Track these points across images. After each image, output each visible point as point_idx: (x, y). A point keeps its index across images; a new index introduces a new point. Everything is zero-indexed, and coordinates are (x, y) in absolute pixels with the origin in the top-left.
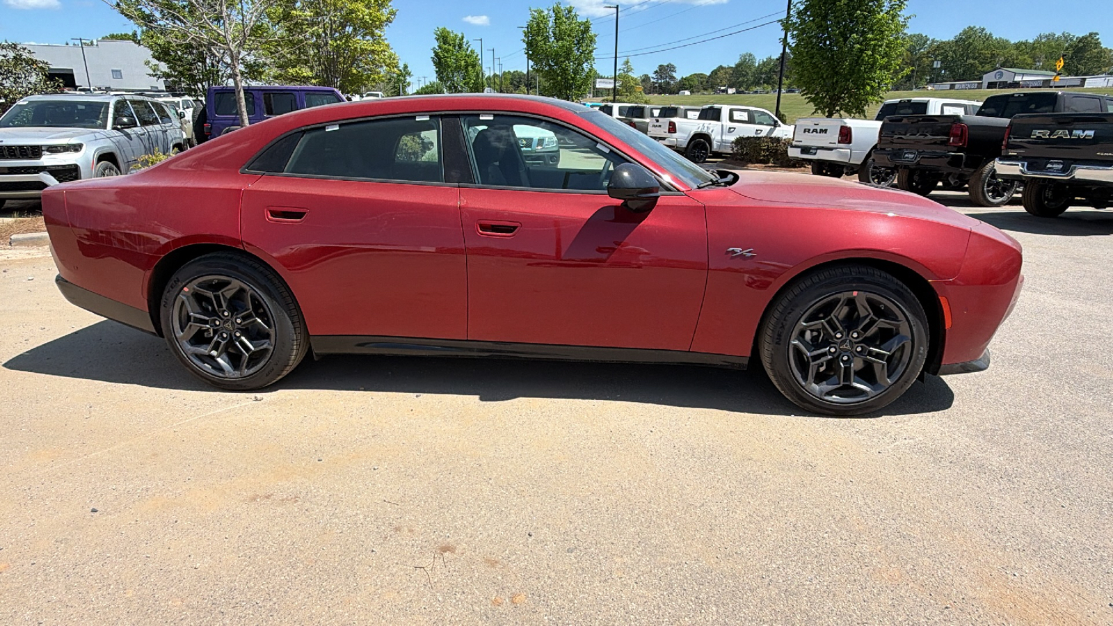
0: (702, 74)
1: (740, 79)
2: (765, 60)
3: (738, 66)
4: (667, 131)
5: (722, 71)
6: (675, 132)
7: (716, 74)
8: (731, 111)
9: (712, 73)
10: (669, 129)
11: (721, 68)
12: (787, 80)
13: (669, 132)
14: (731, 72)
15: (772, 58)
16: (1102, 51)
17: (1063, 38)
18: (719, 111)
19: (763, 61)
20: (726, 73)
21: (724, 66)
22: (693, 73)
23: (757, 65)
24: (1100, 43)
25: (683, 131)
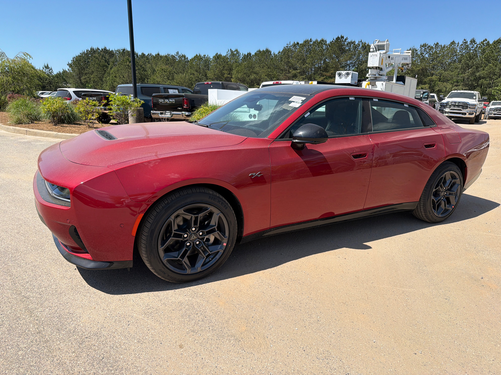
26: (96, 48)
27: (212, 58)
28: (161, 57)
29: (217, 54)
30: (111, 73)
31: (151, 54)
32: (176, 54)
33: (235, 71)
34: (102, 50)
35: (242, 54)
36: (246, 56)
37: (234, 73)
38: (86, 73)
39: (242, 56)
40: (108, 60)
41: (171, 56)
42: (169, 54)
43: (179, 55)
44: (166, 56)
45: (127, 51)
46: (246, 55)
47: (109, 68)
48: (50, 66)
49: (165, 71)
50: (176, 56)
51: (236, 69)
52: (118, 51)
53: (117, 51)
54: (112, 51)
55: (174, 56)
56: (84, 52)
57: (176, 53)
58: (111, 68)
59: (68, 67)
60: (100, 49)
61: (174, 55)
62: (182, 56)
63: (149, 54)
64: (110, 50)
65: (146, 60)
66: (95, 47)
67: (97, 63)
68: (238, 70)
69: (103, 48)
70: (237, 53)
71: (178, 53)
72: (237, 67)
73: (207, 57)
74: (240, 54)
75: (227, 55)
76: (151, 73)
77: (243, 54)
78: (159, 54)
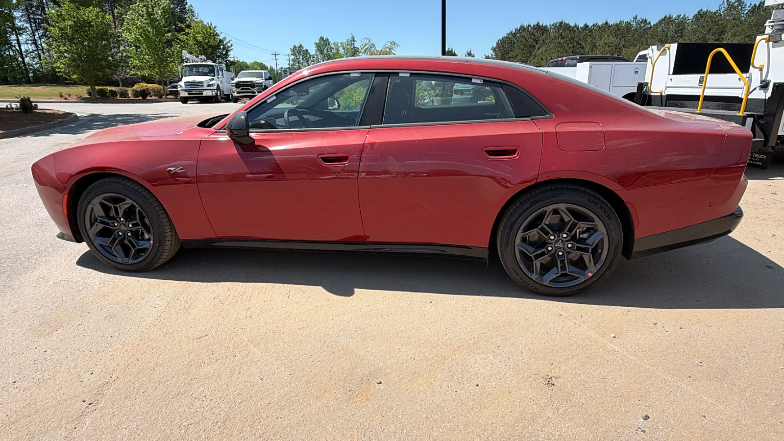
26: (527, 25)
27: (692, 18)
28: (609, 26)
29: (701, 10)
30: (537, 54)
31: (597, 24)
32: (632, 20)
33: (729, 34)
34: (534, 26)
35: (748, 4)
36: (756, 7)
37: (726, 38)
38: (510, 57)
39: (749, 9)
40: (538, 38)
41: (626, 22)
42: (622, 20)
43: (637, 20)
44: (617, 25)
45: (565, 24)
46: (757, 5)
47: (536, 49)
48: (472, 53)
49: (610, 45)
50: (632, 23)
51: (732, 31)
52: (555, 25)
53: (553, 25)
54: (546, 26)
55: (630, 23)
56: (512, 32)
57: (634, 18)
58: (539, 49)
59: (492, 52)
60: (532, 26)
61: (629, 21)
62: (641, 22)
63: (594, 25)
64: (544, 25)
65: (589, 32)
66: (525, 25)
67: (523, 44)
68: (736, 32)
69: (535, 23)
70: (738, 4)
71: (635, 18)
72: (734, 26)
73: (683, 18)
74: (746, 5)
75: (720, 10)
76: (589, 50)
77: (751, 5)
78: (607, 23)
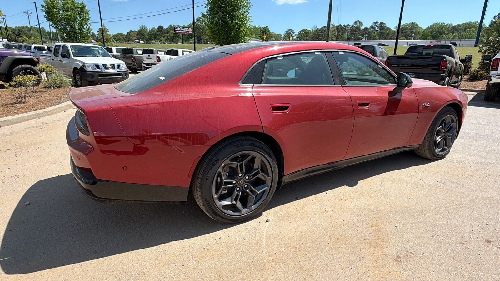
0: (122, 34)
1: (142, 37)
2: (152, 29)
3: (140, 31)
4: (156, 60)
5: (132, 33)
6: (160, 61)
7: (130, 34)
8: (183, 51)
9: (128, 33)
10: (157, 59)
11: (131, 31)
12: (164, 38)
13: (157, 61)
14: (137, 33)
15: (155, 28)
16: (270, 33)
17: (258, 28)
18: (177, 51)
19: (151, 29)
20: (134, 34)
21: (132, 30)
22: (117, 33)
23: (148, 31)
24: (269, 30)
25: (163, 60)
